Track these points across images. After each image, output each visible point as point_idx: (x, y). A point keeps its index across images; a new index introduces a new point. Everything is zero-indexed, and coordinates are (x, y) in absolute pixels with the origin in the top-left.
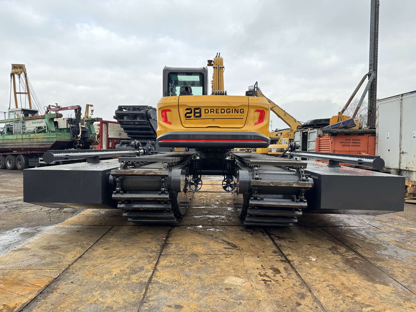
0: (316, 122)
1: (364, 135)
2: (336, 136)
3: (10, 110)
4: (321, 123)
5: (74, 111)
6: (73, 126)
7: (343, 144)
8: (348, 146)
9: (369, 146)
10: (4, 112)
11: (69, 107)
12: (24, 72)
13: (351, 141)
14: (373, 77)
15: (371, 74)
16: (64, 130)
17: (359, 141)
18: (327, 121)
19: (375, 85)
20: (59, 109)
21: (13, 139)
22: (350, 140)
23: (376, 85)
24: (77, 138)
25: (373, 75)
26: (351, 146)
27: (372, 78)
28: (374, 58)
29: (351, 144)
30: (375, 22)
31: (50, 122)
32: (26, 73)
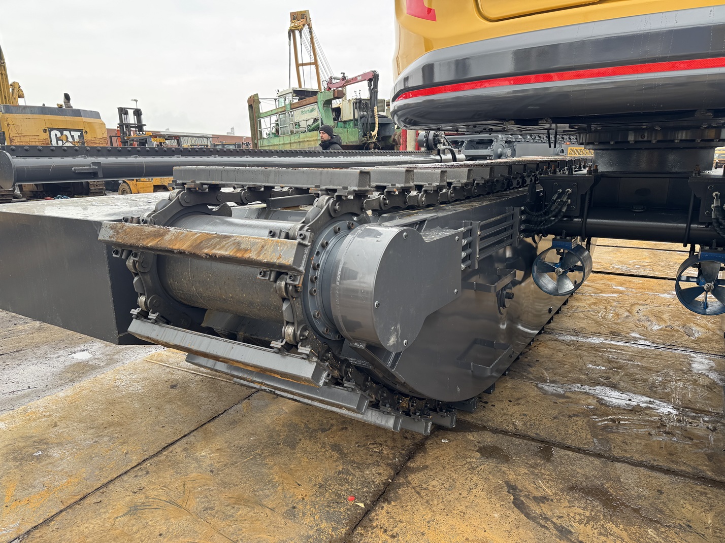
3: (279, 95)
11: (358, 76)
12: (309, 25)
16: (349, 124)
24: (371, 137)
31: (325, 108)
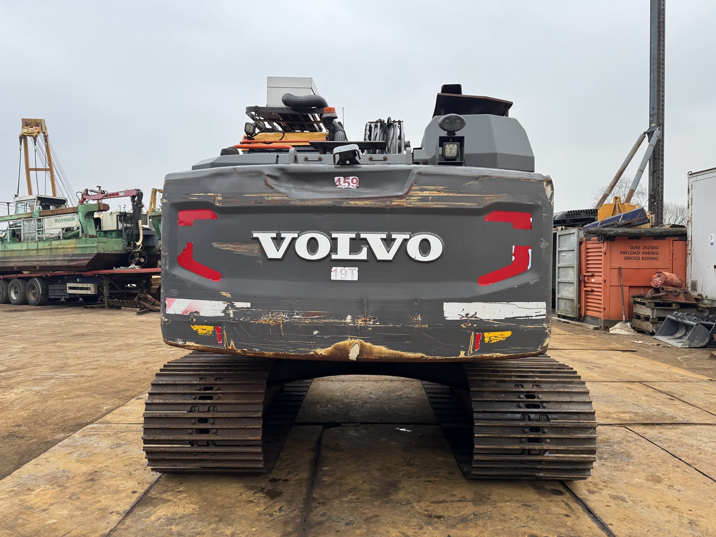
0: (572, 215)
1: (664, 239)
2: (614, 240)
3: (17, 199)
4: (581, 217)
5: (129, 198)
6: (128, 225)
7: (626, 255)
8: (635, 258)
9: (675, 259)
10: (7, 203)
11: (120, 192)
12: (44, 133)
13: (641, 251)
14: (657, 136)
15: (653, 132)
16: (111, 234)
17: (656, 251)
18: (592, 213)
19: (661, 150)
20: (103, 195)
21: (21, 250)
22: (639, 248)
23: (663, 151)
24: (135, 246)
25: (657, 132)
26: (641, 258)
27: (654, 139)
28: (659, 104)
29: (641, 256)
30: (659, 40)
31: (87, 219)
32: (46, 134)
